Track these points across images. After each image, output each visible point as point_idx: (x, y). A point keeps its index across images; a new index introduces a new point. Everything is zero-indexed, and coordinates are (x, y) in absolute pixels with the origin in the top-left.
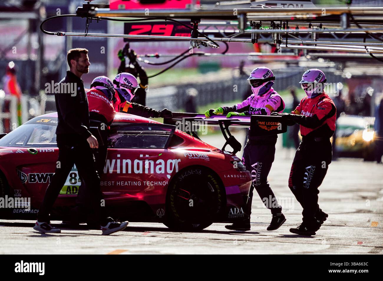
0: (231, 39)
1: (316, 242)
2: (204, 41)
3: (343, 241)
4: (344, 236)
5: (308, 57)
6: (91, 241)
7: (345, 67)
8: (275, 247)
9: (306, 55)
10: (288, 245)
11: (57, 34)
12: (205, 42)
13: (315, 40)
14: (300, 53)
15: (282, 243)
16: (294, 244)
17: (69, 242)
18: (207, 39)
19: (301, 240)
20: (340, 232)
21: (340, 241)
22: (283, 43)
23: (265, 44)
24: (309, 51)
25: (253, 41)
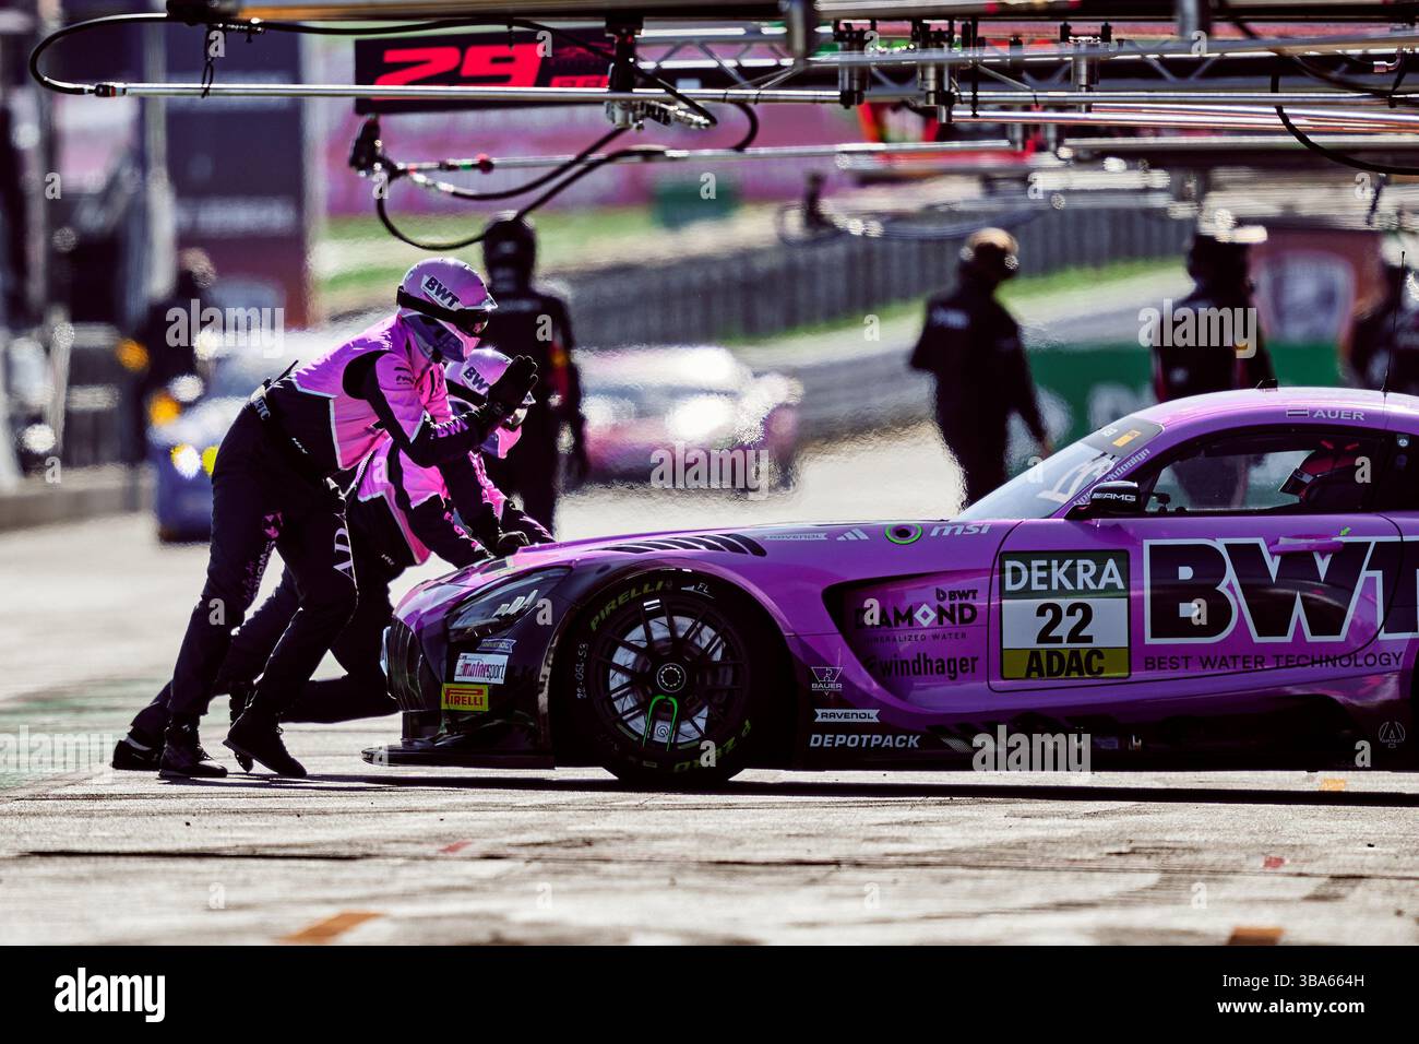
0: (763, 92)
1: (1106, 865)
2: (657, 104)
3: (1208, 858)
4: (1214, 837)
5: (1065, 152)
6: (246, 883)
7: (1207, 187)
8: (949, 887)
9: (1053, 146)
10: (997, 878)
11: (96, 92)
12: (663, 106)
13: (1084, 89)
14: (1034, 138)
15: (975, 872)
16: (1021, 873)
17: (160, 887)
18: (669, 96)
19: (1049, 858)
20: (1199, 822)
21: (1200, 857)
22: (962, 102)
23: (896, 107)
24: (1066, 131)
25: (847, 99)
